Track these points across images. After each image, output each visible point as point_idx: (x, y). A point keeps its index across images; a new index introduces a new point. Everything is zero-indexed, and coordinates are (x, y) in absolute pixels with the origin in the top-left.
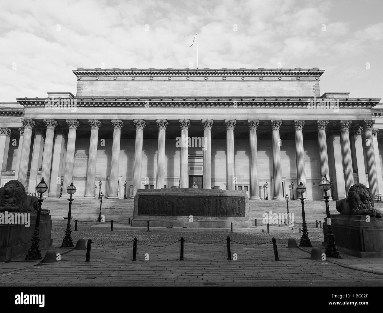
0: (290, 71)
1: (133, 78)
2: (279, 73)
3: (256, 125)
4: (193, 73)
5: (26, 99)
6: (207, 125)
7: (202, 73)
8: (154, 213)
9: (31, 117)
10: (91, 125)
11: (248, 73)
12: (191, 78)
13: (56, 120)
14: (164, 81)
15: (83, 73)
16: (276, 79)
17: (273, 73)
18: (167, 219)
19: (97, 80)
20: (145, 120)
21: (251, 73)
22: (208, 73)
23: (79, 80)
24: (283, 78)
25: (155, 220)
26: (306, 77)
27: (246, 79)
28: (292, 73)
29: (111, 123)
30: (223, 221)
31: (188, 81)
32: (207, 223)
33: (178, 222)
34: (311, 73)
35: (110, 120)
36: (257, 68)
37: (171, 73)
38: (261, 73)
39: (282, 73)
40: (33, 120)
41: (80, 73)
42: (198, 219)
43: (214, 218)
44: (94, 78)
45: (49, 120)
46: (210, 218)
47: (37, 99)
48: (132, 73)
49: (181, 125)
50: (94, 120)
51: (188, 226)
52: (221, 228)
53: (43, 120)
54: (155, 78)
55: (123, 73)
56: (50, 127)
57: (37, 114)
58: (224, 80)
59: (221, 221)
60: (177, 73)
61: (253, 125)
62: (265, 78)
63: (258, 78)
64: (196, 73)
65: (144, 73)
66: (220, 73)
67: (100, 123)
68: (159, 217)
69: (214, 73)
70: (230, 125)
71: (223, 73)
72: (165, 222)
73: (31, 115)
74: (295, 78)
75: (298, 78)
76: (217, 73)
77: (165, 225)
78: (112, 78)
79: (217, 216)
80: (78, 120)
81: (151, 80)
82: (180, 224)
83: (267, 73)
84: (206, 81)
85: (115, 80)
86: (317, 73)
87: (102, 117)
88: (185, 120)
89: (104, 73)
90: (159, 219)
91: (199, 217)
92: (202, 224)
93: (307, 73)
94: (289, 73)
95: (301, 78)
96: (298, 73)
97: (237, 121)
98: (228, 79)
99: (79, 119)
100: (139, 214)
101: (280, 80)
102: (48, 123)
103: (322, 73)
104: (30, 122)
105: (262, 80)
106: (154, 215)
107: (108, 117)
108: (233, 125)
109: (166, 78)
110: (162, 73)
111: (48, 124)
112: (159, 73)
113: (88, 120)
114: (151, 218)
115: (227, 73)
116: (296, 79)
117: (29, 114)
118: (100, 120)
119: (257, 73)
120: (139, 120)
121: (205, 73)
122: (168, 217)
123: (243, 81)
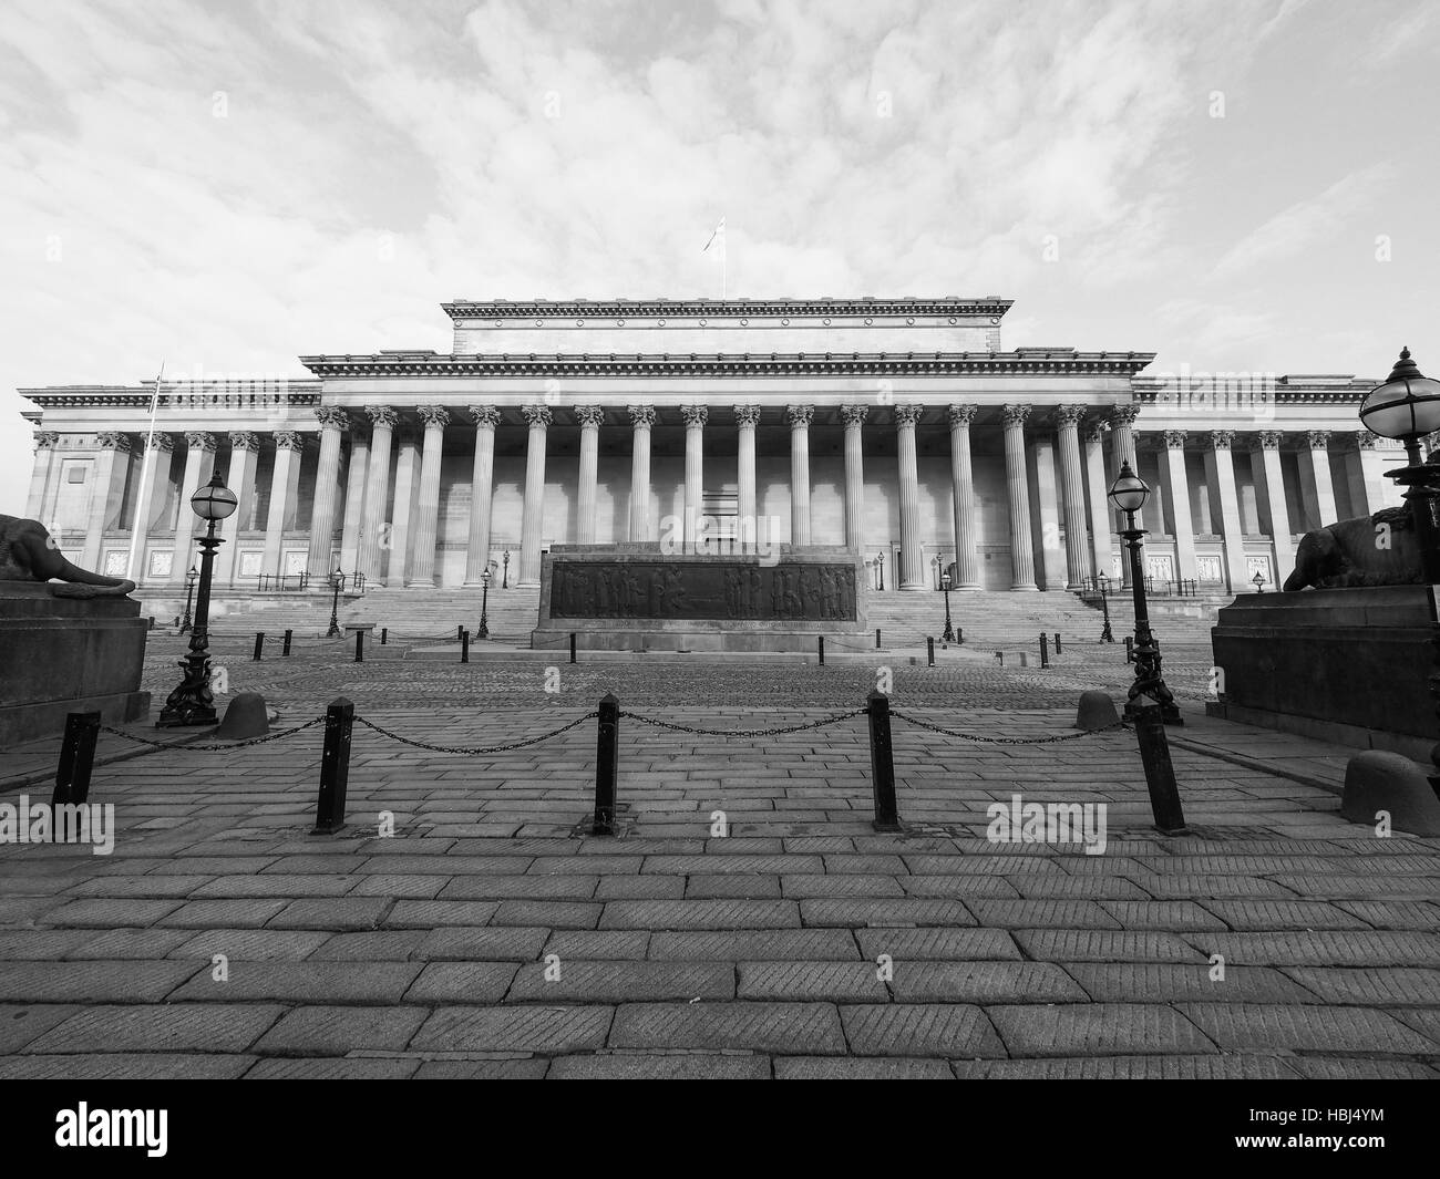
0: (934, 303)
1: (580, 323)
2: (910, 308)
3: (861, 417)
4: (714, 310)
5: (322, 358)
6: (746, 418)
7: (735, 310)
8: (597, 611)
9: (337, 401)
10: (476, 418)
11: (839, 309)
12: (711, 323)
13: (394, 408)
14: (650, 328)
15: (466, 311)
16: (902, 322)
17: (896, 309)
18: (634, 627)
19: (499, 328)
20: (603, 408)
21: (846, 308)
22: (749, 309)
23: (457, 328)
24: (918, 321)
25: (598, 631)
26: (971, 319)
27: (835, 322)
28: (938, 308)
29: (523, 415)
30: (794, 633)
31: (703, 327)
32: (748, 638)
33: (663, 636)
34: (981, 309)
35: (521, 407)
36: (859, 297)
37: (666, 310)
38: (868, 309)
39: (917, 308)
40: (343, 409)
41: (457, 311)
42: (722, 629)
43: (769, 624)
44: (492, 324)
45: (377, 407)
46: (756, 625)
47: (348, 358)
48: (576, 310)
49: (686, 419)
50: (482, 407)
51: (692, 648)
52: (787, 654)
53: (364, 408)
54: (629, 323)
55: (555, 310)
56: (382, 425)
57: (351, 393)
58: (785, 327)
59: (787, 633)
60: (679, 310)
61: (853, 418)
62: (876, 322)
63: (861, 322)
64: (721, 310)
65: (603, 310)
66: (776, 309)
67: (498, 414)
68: (611, 622)
69: (762, 309)
70: (800, 418)
71: (784, 309)
72: (627, 637)
73: (337, 397)
74: (944, 321)
75: (953, 321)
76: (770, 309)
77: (626, 645)
78: (532, 323)
79: (775, 619)
80: (446, 408)
81: (620, 328)
82: (668, 642)
83: (881, 308)
84: (745, 327)
85: (539, 328)
86: (997, 309)
87: (501, 401)
88: (694, 407)
89: (514, 310)
90: (611, 627)
91: (723, 623)
92: (734, 643)
93: (973, 308)
94: (931, 308)
95: (960, 321)
96: (952, 308)
97: (815, 408)
98: (793, 322)
99: (449, 405)
100: (553, 615)
101: (910, 326)
102: (375, 416)
103: (1008, 307)
104: (335, 414)
105: (869, 326)
106: (597, 616)
107: (515, 401)
108: (807, 418)
109: (654, 323)
110: (645, 310)
111: (377, 418)
112: (638, 310)
113: (468, 407)
114: (590, 626)
115: (790, 309)
116: (947, 324)
117: (333, 394)
118: (498, 408)
119: (860, 309)
120: (588, 407)
121: (742, 310)
122: (636, 621)
123: (828, 327)
